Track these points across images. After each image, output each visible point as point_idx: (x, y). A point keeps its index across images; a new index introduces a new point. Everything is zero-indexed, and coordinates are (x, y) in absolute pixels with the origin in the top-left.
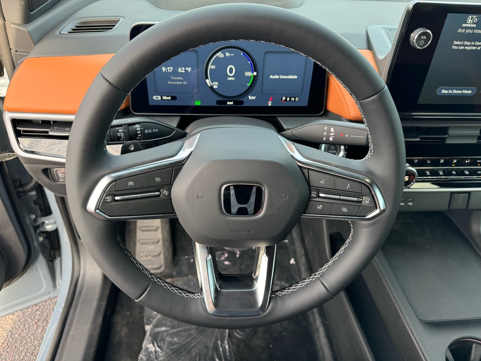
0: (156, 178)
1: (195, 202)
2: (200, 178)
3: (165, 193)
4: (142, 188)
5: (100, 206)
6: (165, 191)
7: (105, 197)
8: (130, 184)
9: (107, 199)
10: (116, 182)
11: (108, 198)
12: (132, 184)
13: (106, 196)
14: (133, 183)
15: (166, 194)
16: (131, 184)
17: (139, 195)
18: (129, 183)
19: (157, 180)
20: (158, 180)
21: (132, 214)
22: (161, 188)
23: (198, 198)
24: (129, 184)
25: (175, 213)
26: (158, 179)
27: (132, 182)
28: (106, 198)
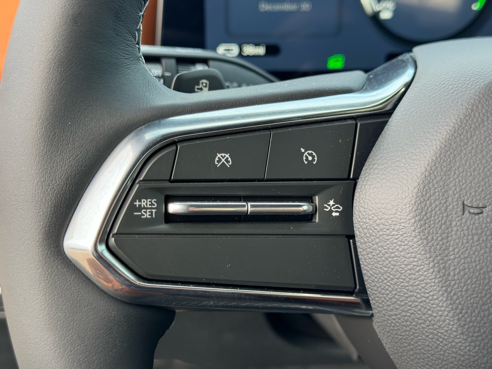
0: (303, 150)
1: (455, 229)
2: (471, 137)
3: (331, 211)
4: (259, 180)
5: (115, 230)
6: (331, 203)
7: (134, 200)
8: (220, 160)
9: (140, 209)
10: (174, 148)
11: (144, 203)
12: (227, 160)
13: (138, 197)
14: (230, 159)
15: (334, 214)
16: (223, 160)
17: (249, 207)
18: (219, 155)
19: (307, 159)
20: (310, 158)
21: (222, 277)
22: (318, 191)
23: (466, 212)
24: (217, 159)
25: (363, 291)
26: (311, 155)
27: (227, 156)
28: (137, 203)
